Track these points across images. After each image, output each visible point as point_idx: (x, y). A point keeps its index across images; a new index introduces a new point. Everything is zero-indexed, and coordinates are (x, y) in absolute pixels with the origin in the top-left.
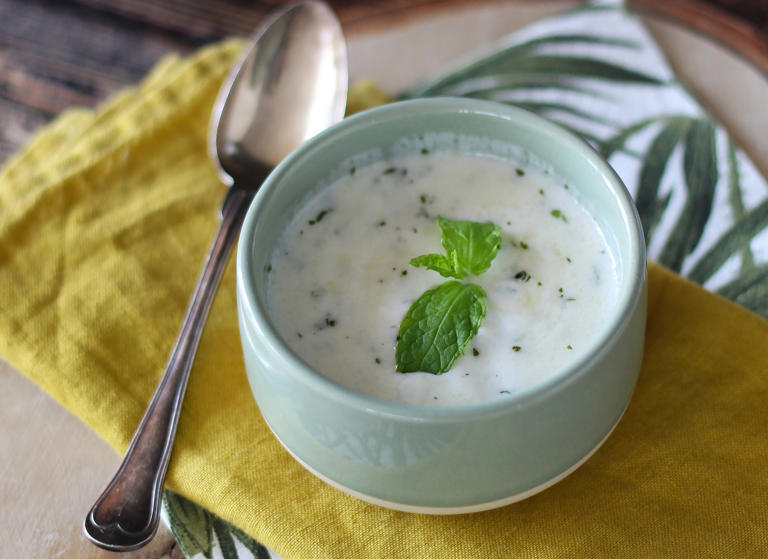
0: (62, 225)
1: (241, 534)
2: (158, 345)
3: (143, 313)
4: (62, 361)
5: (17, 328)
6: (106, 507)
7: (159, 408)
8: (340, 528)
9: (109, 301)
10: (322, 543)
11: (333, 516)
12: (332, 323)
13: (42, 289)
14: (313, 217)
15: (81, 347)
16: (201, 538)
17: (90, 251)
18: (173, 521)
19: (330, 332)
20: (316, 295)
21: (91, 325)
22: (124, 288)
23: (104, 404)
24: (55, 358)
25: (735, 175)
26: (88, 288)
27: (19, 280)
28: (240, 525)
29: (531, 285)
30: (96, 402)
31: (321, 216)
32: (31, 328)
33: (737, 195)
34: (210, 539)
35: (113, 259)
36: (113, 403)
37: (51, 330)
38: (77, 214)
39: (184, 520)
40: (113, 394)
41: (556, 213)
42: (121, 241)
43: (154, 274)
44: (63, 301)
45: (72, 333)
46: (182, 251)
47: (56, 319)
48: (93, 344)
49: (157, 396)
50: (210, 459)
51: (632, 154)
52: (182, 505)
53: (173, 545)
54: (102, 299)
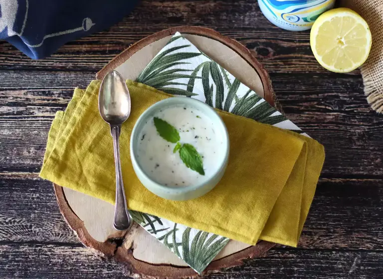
0: (74, 151)
1: (150, 215)
2: (111, 175)
3: (105, 168)
4: (92, 188)
5: (77, 184)
6: (117, 220)
7: (119, 192)
8: (172, 206)
9: (96, 169)
10: (171, 212)
11: (170, 204)
12: (158, 166)
13: (78, 171)
14: (142, 138)
15: (95, 183)
16: (141, 218)
17: (84, 156)
18: (132, 216)
19: (158, 168)
20: (151, 159)
21: (94, 176)
22: (98, 163)
23: (106, 195)
24: (90, 188)
25: (226, 76)
26: (89, 166)
27: (72, 171)
28: (149, 213)
29: (199, 139)
30: (104, 195)
31: (143, 137)
32: (80, 182)
33: (228, 81)
34: (143, 218)
35: (91, 156)
36: (108, 194)
37: (86, 181)
38: (76, 146)
39: (135, 215)
40: (107, 192)
41: (197, 117)
42: (90, 150)
43: (102, 156)
44: (85, 172)
45: (91, 180)
46: (105, 146)
47: (85, 177)
48: (97, 181)
49: (117, 189)
50: (136, 200)
51: (199, 78)
52: (133, 212)
53: (134, 221)
54: (94, 168)
